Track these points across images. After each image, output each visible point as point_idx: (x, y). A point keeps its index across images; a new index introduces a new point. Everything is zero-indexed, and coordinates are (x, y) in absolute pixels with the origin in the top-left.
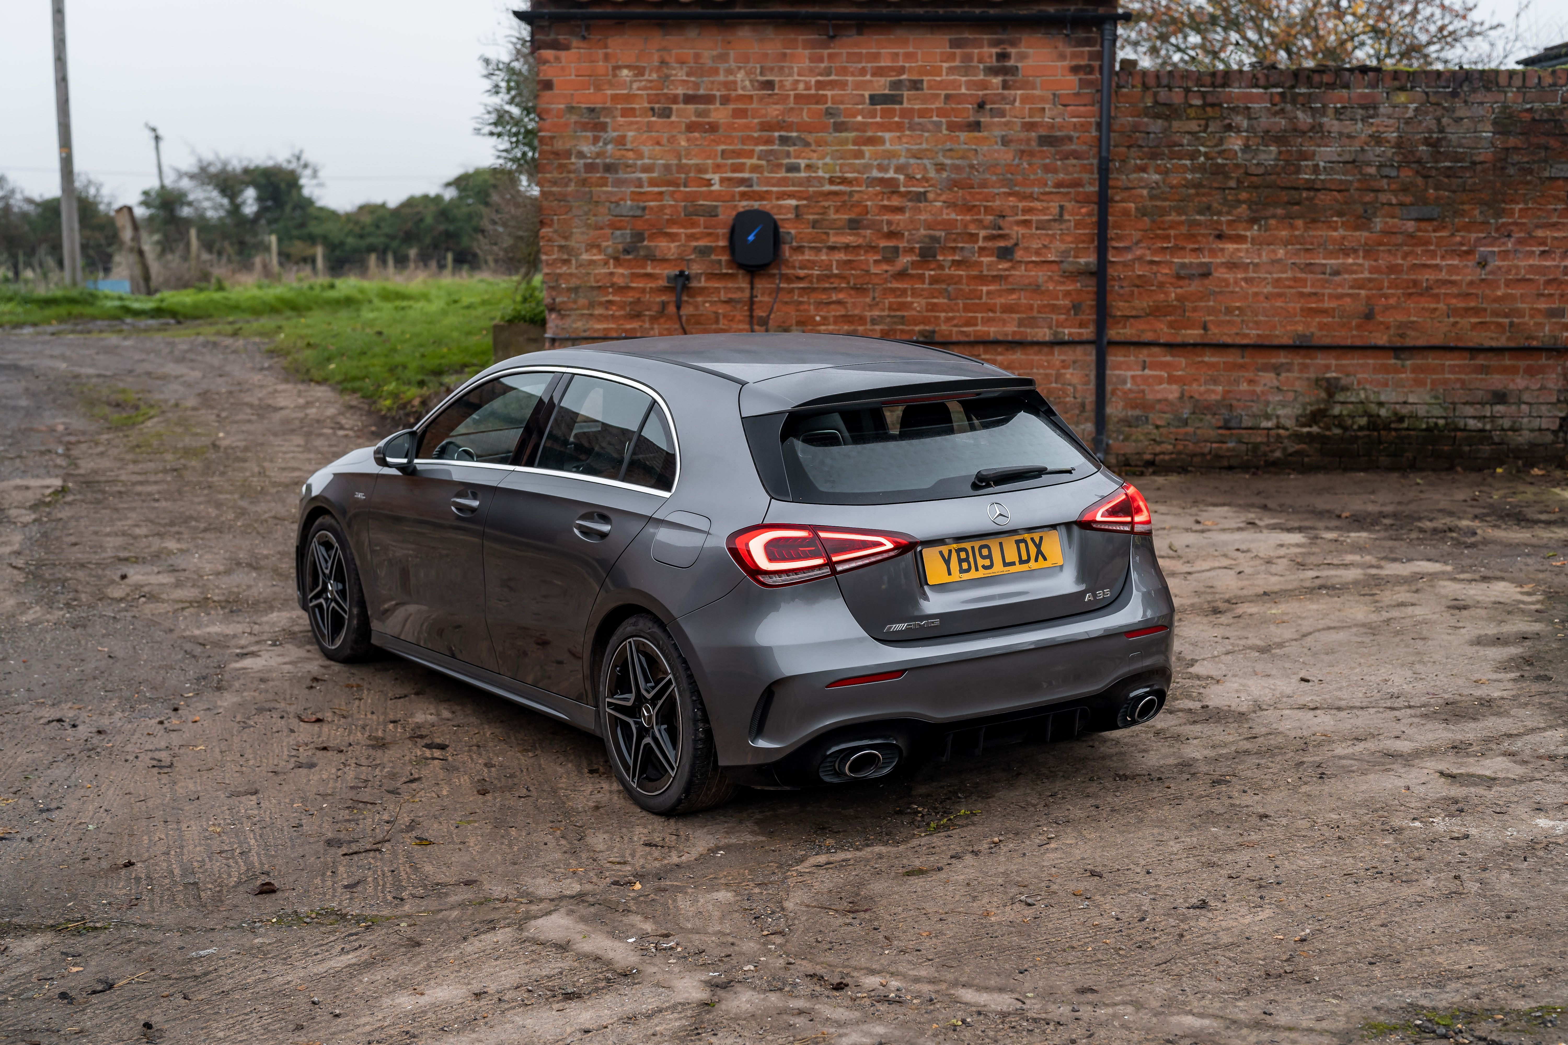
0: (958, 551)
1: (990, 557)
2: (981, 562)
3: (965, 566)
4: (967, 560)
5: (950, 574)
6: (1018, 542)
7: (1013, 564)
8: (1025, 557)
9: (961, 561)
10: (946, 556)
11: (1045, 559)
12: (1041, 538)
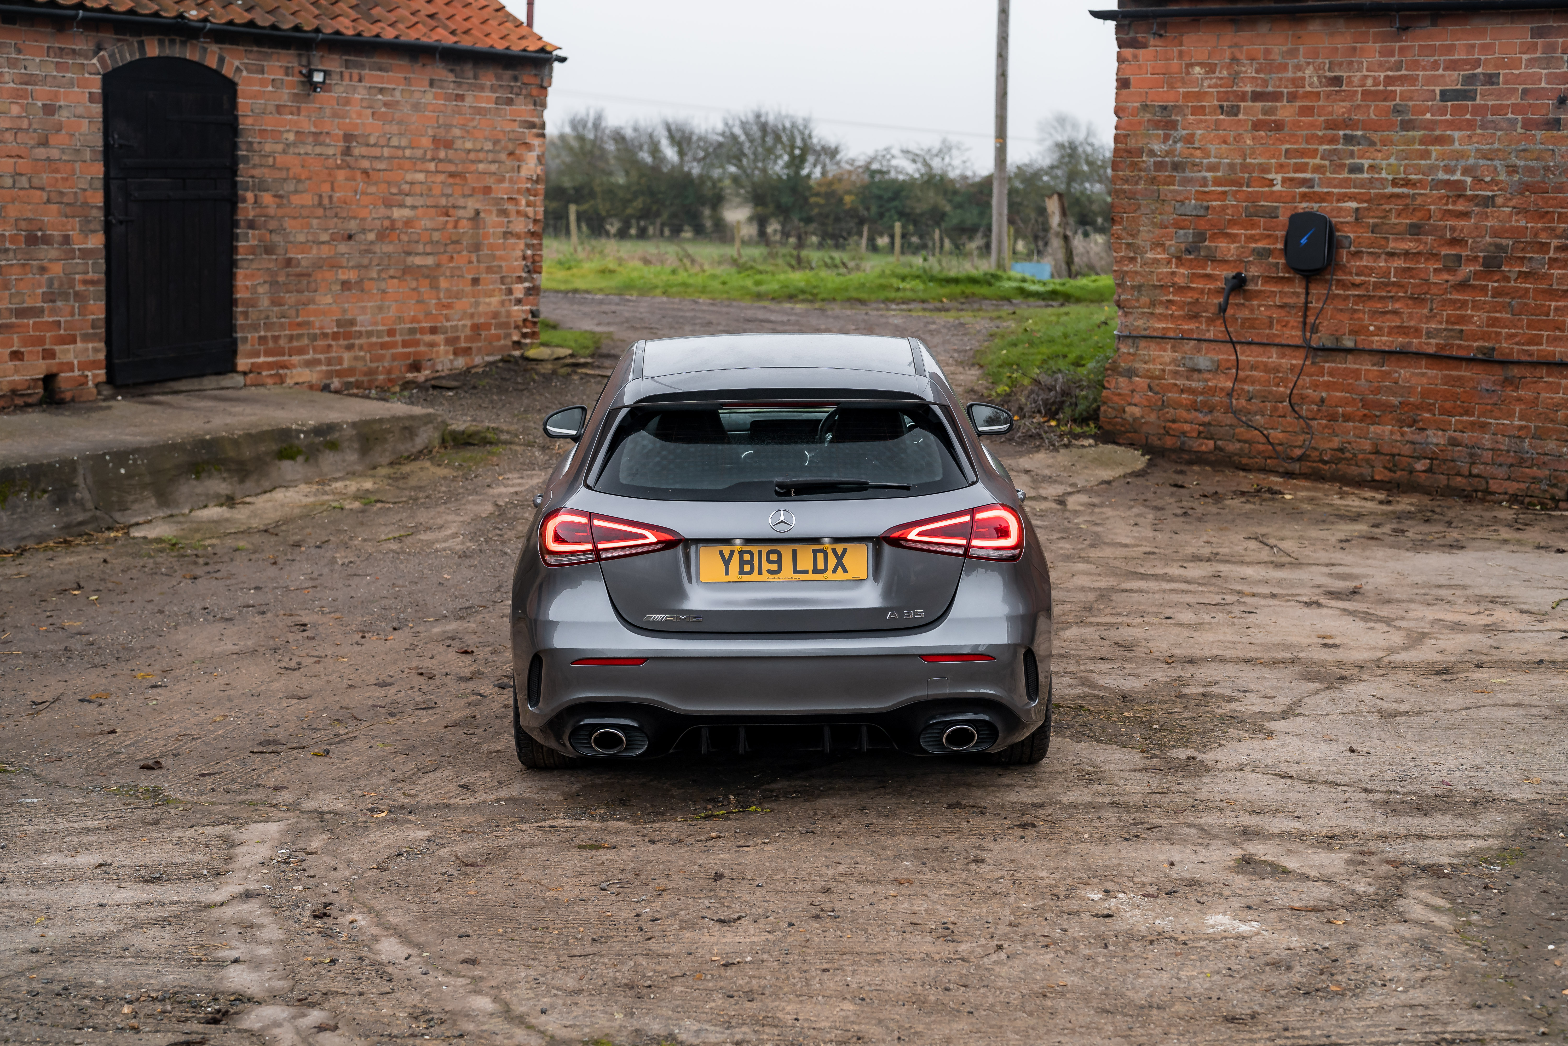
0: (742, 553)
1: (779, 562)
2: (766, 566)
3: (747, 568)
4: (751, 563)
5: (727, 573)
6: (815, 552)
7: (806, 572)
8: (821, 566)
9: (742, 563)
10: (727, 557)
11: (845, 571)
12: (845, 551)
